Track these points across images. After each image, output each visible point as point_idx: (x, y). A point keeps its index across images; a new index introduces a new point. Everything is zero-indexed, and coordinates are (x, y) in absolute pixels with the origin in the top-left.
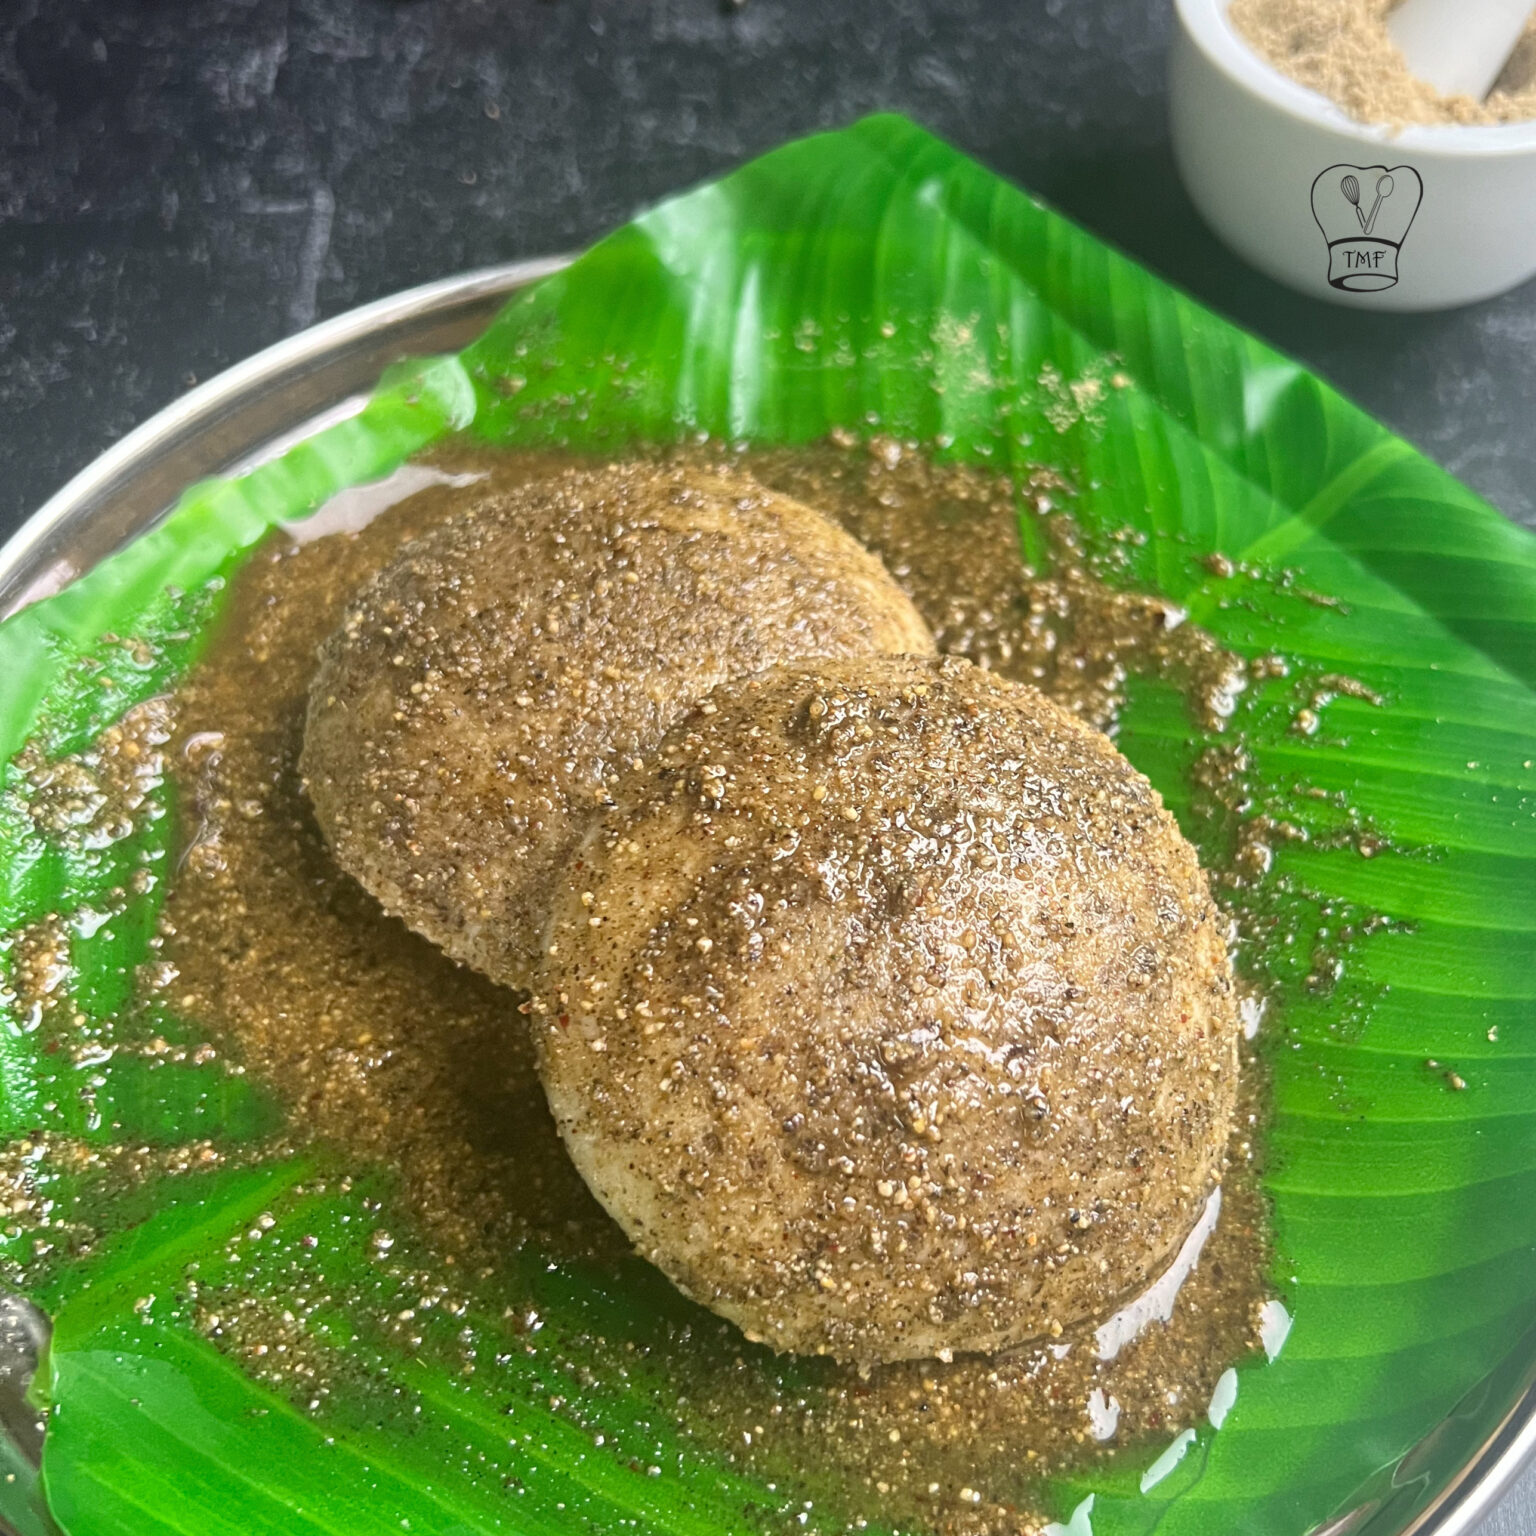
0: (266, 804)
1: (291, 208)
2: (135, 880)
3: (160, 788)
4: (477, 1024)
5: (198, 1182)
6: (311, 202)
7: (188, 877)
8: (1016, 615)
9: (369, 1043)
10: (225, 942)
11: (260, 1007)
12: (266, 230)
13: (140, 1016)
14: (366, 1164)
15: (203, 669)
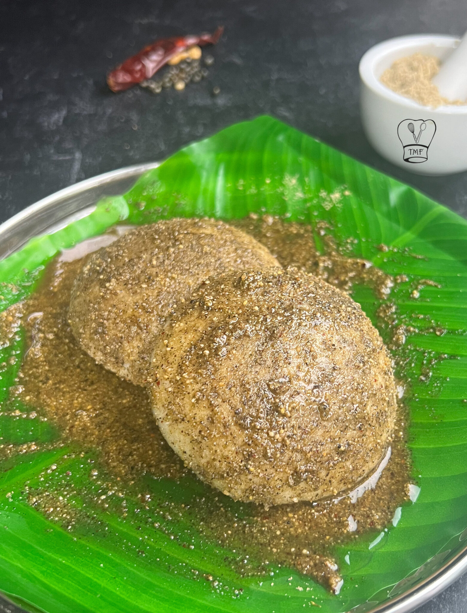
0: (56, 335)
1: (68, 158)
2: (10, 360)
3: (19, 331)
4: (129, 402)
5: (30, 456)
6: (74, 156)
7: (29, 358)
8: (314, 268)
9: (91, 408)
10: (41, 379)
11: (53, 399)
12: (59, 164)
13: (10, 403)
14: (89, 448)
15: (35, 294)
